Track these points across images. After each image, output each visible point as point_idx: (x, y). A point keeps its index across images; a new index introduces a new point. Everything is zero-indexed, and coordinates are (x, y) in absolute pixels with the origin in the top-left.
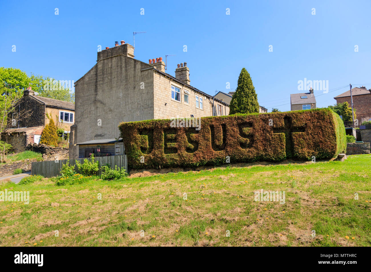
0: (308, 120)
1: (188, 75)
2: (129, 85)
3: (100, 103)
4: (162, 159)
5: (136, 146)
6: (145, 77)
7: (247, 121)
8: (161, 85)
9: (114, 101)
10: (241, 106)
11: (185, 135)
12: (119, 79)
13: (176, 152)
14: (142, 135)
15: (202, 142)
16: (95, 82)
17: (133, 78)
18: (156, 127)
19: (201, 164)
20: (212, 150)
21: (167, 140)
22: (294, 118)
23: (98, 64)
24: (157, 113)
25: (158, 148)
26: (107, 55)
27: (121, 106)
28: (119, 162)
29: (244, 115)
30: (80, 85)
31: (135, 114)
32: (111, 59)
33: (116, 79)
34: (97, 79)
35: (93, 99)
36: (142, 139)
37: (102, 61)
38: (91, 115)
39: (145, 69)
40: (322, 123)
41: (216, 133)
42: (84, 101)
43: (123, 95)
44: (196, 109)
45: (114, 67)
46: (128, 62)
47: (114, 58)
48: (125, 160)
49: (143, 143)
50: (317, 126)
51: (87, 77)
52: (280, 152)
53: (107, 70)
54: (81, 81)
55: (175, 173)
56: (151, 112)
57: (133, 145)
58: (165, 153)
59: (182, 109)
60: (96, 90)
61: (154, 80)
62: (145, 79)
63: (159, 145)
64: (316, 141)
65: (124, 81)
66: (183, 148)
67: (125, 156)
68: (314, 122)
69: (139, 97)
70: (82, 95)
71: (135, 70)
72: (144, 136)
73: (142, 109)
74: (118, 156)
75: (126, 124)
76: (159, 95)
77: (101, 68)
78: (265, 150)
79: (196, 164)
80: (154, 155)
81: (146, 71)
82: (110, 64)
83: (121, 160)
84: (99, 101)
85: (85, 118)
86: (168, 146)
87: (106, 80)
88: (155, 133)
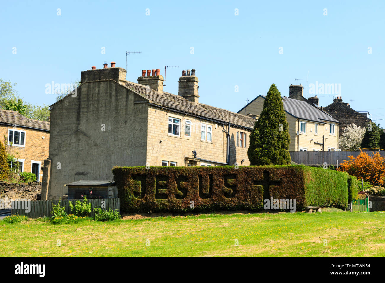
0: (283, 176)
1: (196, 87)
2: (119, 118)
3: (83, 135)
4: (153, 203)
5: (129, 190)
6: (139, 111)
7: (232, 173)
8: (156, 120)
9: (100, 135)
10: (264, 139)
11: (175, 183)
12: (108, 109)
13: (167, 198)
14: (135, 180)
15: (190, 190)
16: (78, 108)
17: (124, 110)
18: (149, 173)
19: (188, 210)
20: (199, 198)
21: (159, 186)
22: (272, 172)
23: (82, 87)
24: (150, 153)
25: (150, 193)
26: (93, 77)
27: (109, 141)
28: (112, 205)
29: (230, 167)
30: (58, 110)
31: (125, 152)
32: (99, 84)
33: (103, 109)
34: (80, 105)
35: (74, 129)
36: (136, 185)
37: (87, 84)
38: (71, 148)
39: (139, 102)
40: (294, 179)
41: (203, 182)
42: (62, 130)
43: (111, 129)
44: (201, 143)
45: (102, 94)
46: (119, 91)
47: (103, 83)
48: (118, 203)
49: (136, 188)
50: (290, 181)
51: (67, 101)
52: (258, 203)
53: (93, 95)
54: (59, 105)
55: (164, 218)
56: (144, 151)
57: (126, 189)
58: (156, 199)
59: (180, 145)
60: (78, 118)
61: (149, 116)
62: (138, 113)
63: (151, 190)
64: (288, 194)
65: (114, 113)
66: (173, 195)
67: (118, 199)
68: (288, 178)
69: (130, 133)
70: (60, 122)
71: (127, 101)
72: (137, 181)
73: (134, 148)
74: (111, 199)
75: (120, 168)
76: (154, 132)
77: (86, 93)
78: (246, 200)
79: (184, 210)
80: (146, 199)
81: (140, 105)
82: (97, 90)
83: (114, 203)
84: (82, 132)
85: (63, 151)
86: (159, 192)
87: (92, 108)
88: (147, 179)
